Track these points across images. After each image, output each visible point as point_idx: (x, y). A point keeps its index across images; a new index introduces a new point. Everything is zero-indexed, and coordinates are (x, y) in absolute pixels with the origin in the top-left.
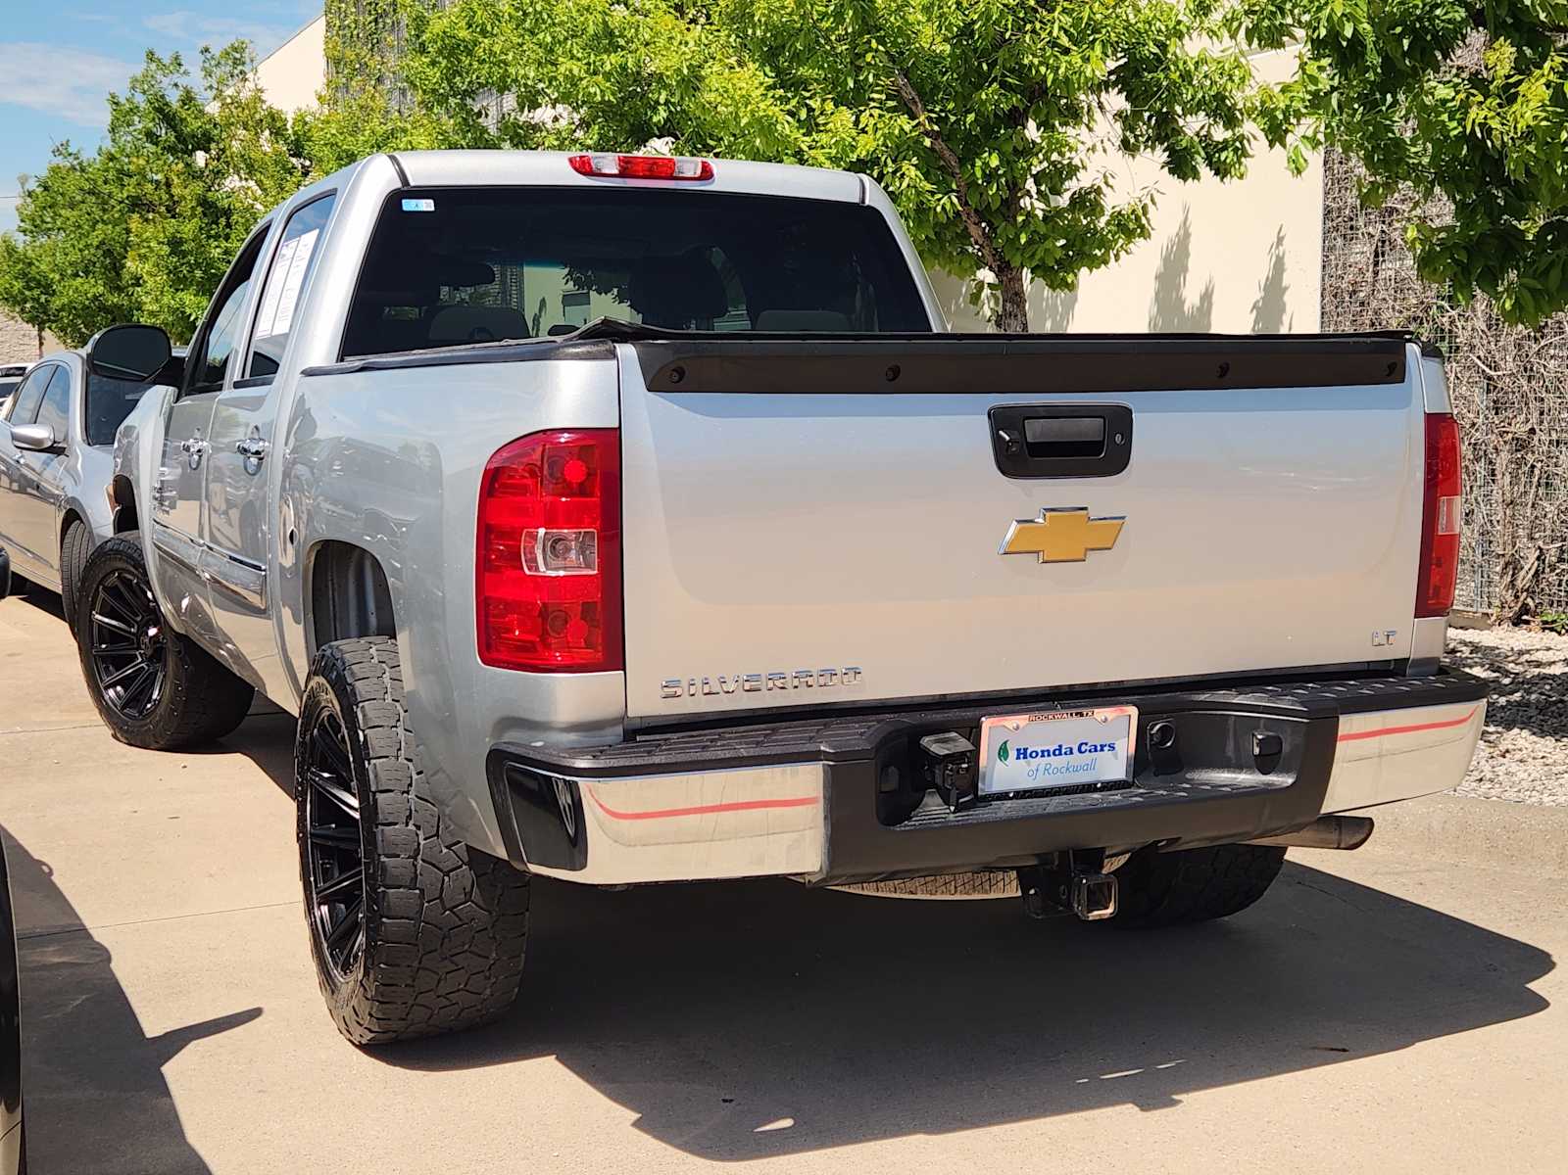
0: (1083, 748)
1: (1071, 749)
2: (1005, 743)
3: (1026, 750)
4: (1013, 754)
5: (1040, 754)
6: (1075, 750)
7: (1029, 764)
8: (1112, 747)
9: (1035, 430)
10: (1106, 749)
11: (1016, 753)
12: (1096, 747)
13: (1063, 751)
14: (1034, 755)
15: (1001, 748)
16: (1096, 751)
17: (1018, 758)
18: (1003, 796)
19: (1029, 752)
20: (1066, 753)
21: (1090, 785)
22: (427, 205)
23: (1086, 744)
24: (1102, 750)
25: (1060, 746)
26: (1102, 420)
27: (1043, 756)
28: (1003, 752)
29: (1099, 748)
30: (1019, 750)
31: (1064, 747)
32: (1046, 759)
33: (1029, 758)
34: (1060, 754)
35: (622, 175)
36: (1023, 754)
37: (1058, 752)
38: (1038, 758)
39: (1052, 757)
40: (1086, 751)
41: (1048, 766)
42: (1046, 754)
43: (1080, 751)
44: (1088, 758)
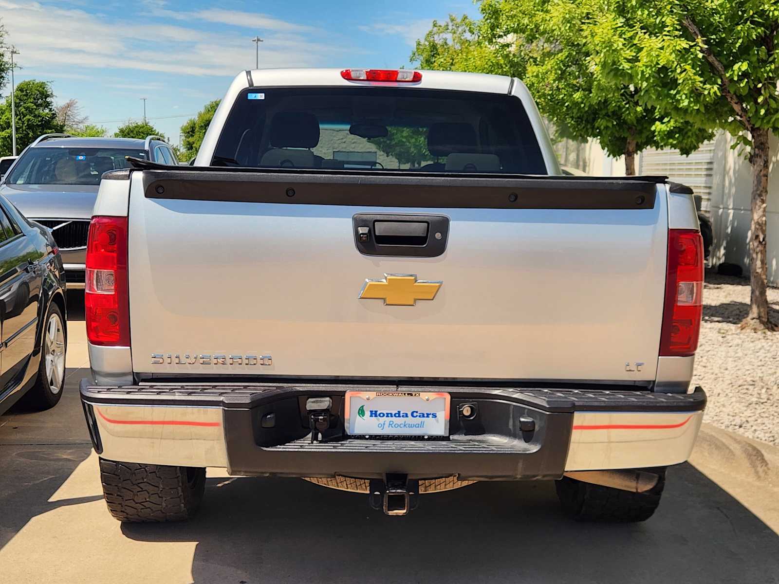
0: (415, 414)
1: (407, 414)
2: (363, 407)
3: (376, 412)
4: (368, 414)
5: (386, 415)
6: (409, 415)
7: (378, 420)
8: (435, 416)
9: (381, 229)
10: (431, 416)
11: (370, 413)
12: (423, 414)
13: (401, 415)
14: (382, 415)
15: (359, 409)
16: (423, 416)
17: (371, 416)
18: (361, 437)
19: (378, 413)
20: (403, 416)
21: (419, 436)
22: (261, 96)
23: (417, 412)
24: (428, 417)
25: (399, 412)
26: (426, 224)
27: (387, 416)
28: (361, 412)
29: (426, 415)
30: (371, 412)
31: (401, 413)
32: (390, 419)
33: (379, 417)
34: (399, 416)
35: (367, 80)
36: (374, 414)
37: (398, 414)
38: (385, 417)
39: (394, 417)
40: (417, 416)
41: (391, 423)
42: (390, 415)
43: (412, 416)
44: (418, 420)
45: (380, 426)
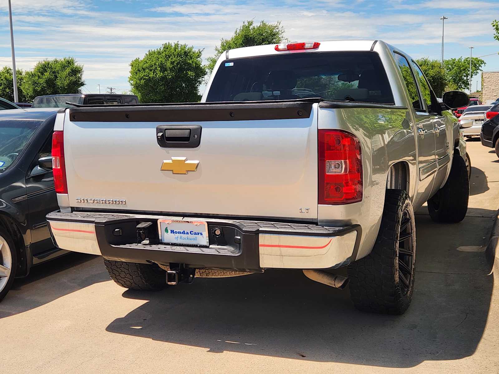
0: (192, 233)
1: (188, 233)
2: (167, 228)
3: (173, 231)
4: (169, 231)
5: (178, 233)
6: (189, 233)
7: (175, 235)
9: (168, 134)
10: (200, 234)
13: (185, 233)
14: (176, 232)
16: (196, 234)
17: (171, 233)
18: (168, 244)
19: (174, 232)
20: (186, 234)
21: (195, 245)
22: (231, 64)
23: (193, 232)
24: (198, 234)
26: (190, 130)
27: (179, 233)
28: (166, 230)
29: (197, 234)
30: (171, 230)
31: (185, 232)
32: (180, 235)
33: (175, 233)
34: (184, 234)
35: (288, 50)
36: (172, 232)
37: (184, 233)
38: (178, 234)
39: (182, 234)
40: (193, 234)
41: (181, 237)
42: (180, 233)
43: (191, 234)
44: (194, 236)
45: (176, 238)
